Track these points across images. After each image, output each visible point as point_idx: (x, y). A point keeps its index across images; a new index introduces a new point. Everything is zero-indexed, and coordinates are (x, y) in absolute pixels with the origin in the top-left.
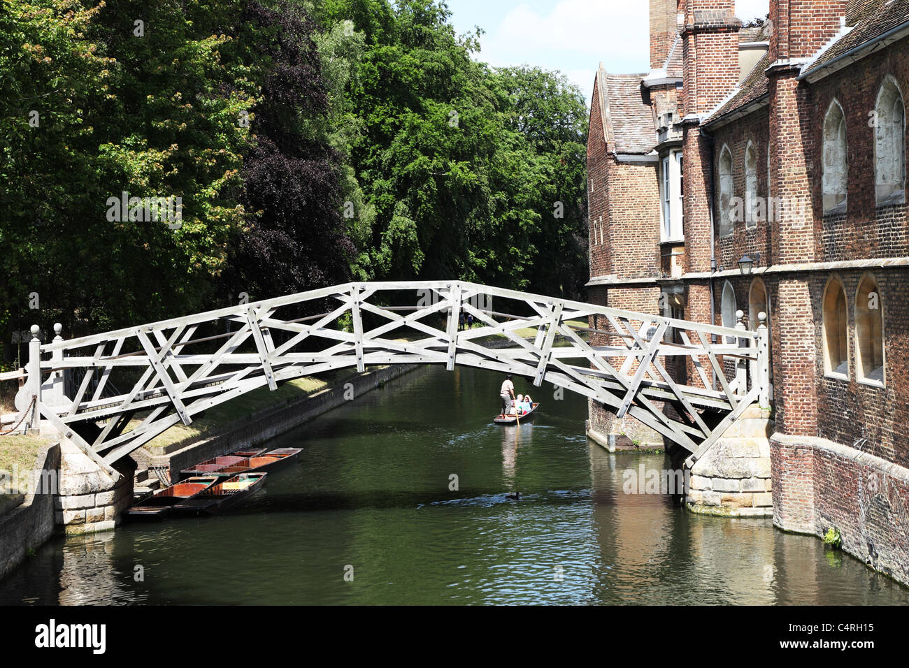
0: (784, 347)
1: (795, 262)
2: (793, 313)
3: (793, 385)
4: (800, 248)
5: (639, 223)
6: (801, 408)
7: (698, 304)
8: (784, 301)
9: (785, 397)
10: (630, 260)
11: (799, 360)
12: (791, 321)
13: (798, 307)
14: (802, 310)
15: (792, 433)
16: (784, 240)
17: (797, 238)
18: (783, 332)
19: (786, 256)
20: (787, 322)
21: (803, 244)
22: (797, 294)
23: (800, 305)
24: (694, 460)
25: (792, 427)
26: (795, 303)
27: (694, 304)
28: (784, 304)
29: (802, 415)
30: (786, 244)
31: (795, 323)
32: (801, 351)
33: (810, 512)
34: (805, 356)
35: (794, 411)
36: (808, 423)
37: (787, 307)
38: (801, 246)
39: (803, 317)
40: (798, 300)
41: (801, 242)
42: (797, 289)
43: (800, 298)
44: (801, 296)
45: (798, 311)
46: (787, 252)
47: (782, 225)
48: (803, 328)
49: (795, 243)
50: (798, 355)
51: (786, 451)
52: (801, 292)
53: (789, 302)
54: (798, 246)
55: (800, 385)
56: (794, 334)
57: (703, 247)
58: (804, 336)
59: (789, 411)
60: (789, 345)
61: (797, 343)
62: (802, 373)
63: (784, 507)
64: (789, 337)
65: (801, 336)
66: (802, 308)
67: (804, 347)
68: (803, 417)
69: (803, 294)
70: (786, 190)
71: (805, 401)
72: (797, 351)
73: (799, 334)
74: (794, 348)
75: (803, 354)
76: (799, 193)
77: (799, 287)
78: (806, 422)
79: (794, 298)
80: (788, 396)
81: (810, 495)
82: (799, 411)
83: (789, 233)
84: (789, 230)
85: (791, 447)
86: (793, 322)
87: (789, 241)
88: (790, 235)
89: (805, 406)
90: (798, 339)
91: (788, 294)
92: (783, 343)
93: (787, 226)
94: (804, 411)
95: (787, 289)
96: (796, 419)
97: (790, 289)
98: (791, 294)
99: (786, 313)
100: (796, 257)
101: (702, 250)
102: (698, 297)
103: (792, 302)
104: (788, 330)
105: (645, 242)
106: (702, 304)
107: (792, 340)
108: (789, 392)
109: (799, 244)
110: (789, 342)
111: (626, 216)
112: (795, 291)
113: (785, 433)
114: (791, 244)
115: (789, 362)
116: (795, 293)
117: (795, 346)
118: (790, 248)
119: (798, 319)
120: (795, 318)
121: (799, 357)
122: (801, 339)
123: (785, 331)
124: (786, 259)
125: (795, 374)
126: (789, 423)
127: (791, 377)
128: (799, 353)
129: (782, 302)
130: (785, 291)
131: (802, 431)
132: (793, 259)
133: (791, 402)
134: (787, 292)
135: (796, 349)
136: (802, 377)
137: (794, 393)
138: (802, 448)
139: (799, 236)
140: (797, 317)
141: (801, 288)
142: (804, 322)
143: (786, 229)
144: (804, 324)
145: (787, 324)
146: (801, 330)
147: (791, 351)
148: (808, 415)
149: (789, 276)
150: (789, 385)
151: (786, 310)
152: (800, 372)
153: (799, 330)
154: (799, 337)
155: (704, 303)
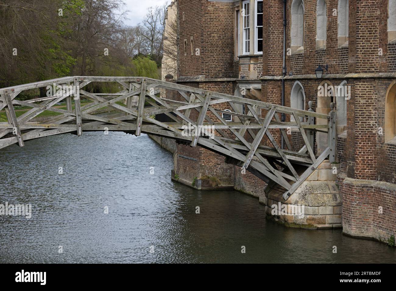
0: (357, 125)
1: (366, 72)
2: (363, 104)
3: (362, 148)
4: (370, 63)
5: (220, 42)
6: (367, 162)
7: (273, 96)
8: (358, 96)
9: (356, 156)
10: (213, 66)
11: (366, 133)
12: (362, 108)
13: (367, 100)
14: (370, 102)
15: (360, 178)
16: (360, 58)
17: (368, 57)
18: (357, 115)
19: (360, 68)
20: (359, 109)
21: (371, 61)
22: (367, 92)
23: (368, 99)
24: (289, 195)
25: (360, 174)
26: (365, 98)
27: (270, 96)
28: (358, 98)
29: (367, 167)
30: (360, 61)
31: (365, 110)
32: (368, 127)
33: (370, 227)
34: (370, 130)
35: (362, 164)
36: (371, 172)
37: (360, 100)
38: (370, 62)
39: (371, 106)
40: (367, 95)
41: (370, 60)
42: (367, 89)
43: (368, 94)
44: (369, 93)
45: (367, 103)
46: (361, 65)
47: (358, 48)
48: (370, 113)
49: (366, 60)
50: (366, 130)
51: (356, 189)
52: (369, 91)
53: (361, 97)
54: (368, 62)
55: (367, 148)
56: (364, 116)
57: (277, 60)
58: (370, 118)
59: (359, 164)
60: (360, 123)
61: (366, 123)
62: (368, 141)
63: (353, 224)
64: (361, 119)
65: (368, 118)
66: (369, 100)
67: (370, 125)
68: (367, 168)
69: (371, 92)
70: (361, 27)
71: (369, 158)
72: (366, 127)
73: (367, 117)
74: (363, 125)
75: (369, 129)
76: (370, 29)
77: (368, 87)
78: (369, 171)
79: (365, 94)
80: (359, 155)
81: (371, 216)
82: (365, 165)
83: (362, 53)
84: (363, 52)
85: (359, 186)
86: (363, 109)
87: (362, 58)
88: (363, 55)
89: (369, 161)
90: (366, 120)
91: (361, 92)
92: (356, 122)
93: (361, 49)
94: (368, 165)
95: (360, 88)
96: (363, 169)
97: (362, 88)
98: (363, 92)
99: (359, 104)
100: (366, 69)
101: (276, 62)
102: (272, 92)
103: (363, 97)
104: (360, 114)
105: (224, 55)
106: (275, 96)
107: (362, 120)
108: (359, 153)
109: (369, 61)
110: (360, 122)
111: (212, 37)
112: (365, 90)
113: (355, 178)
114: (364, 61)
115: (359, 134)
116: (365, 91)
117: (364, 124)
118: (363, 63)
119: (367, 107)
120: (365, 107)
121: (367, 131)
122: (368, 120)
123: (358, 114)
124: (360, 70)
125: (363, 141)
126: (358, 172)
127: (361, 143)
128: (367, 128)
129: (357, 97)
130: (359, 90)
131: (367, 176)
132: (365, 69)
133: (360, 159)
134: (360, 90)
135: (365, 126)
136: (368, 144)
137: (362, 153)
138: (367, 187)
139: (369, 56)
140: (366, 106)
141: (369, 88)
142: (371, 109)
143: (361, 51)
144: (371, 111)
145: (359, 111)
146: (369, 114)
147: (361, 127)
148: (371, 167)
149: (362, 80)
150: (359, 148)
151: (360, 101)
152: (367, 140)
153: (367, 114)
154: (367, 119)
155: (276, 95)
